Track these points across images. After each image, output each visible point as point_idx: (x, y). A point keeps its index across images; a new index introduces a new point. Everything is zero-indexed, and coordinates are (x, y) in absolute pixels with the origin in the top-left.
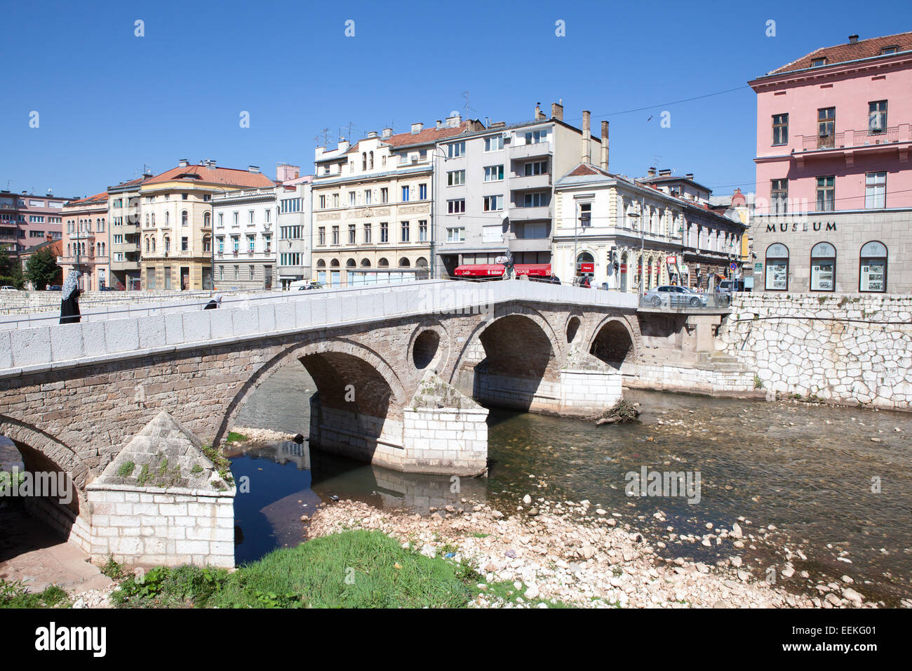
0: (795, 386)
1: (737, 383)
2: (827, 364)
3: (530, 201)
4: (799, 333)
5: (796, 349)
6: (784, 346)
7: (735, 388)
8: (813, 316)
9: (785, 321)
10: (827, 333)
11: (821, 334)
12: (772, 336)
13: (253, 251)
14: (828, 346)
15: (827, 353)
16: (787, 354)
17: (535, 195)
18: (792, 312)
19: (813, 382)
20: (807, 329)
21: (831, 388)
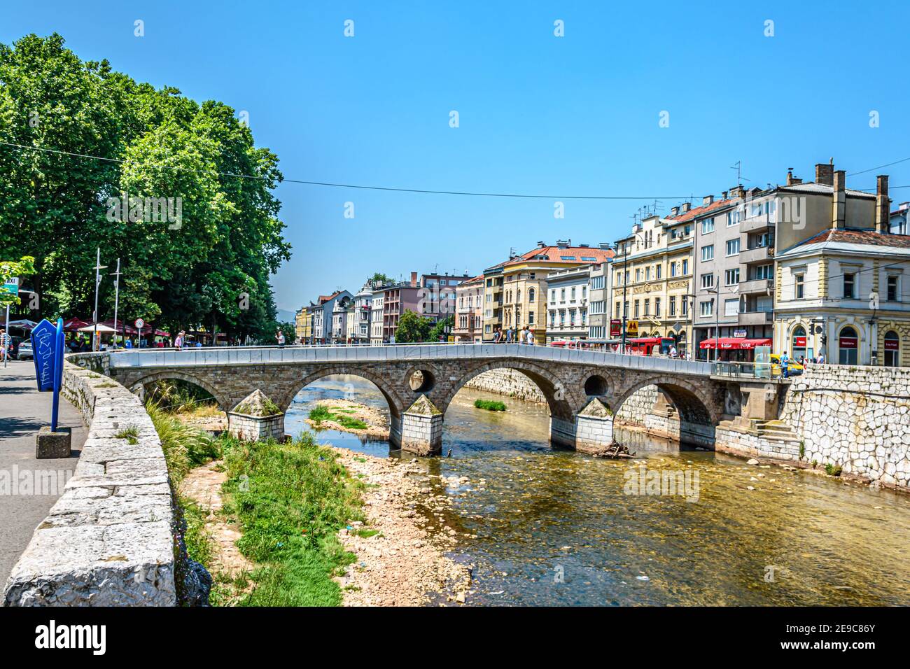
0: (828, 457)
1: (782, 451)
2: (852, 438)
3: (760, 273)
4: (833, 404)
5: (830, 421)
6: (823, 418)
7: (780, 456)
8: (845, 388)
9: (826, 392)
10: (853, 406)
11: (850, 406)
12: (816, 406)
13: (572, 325)
14: (853, 419)
15: (853, 425)
16: (824, 425)
17: (766, 268)
18: (831, 384)
19: (840, 455)
20: (841, 401)
21: (852, 462)
